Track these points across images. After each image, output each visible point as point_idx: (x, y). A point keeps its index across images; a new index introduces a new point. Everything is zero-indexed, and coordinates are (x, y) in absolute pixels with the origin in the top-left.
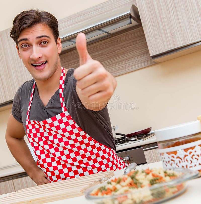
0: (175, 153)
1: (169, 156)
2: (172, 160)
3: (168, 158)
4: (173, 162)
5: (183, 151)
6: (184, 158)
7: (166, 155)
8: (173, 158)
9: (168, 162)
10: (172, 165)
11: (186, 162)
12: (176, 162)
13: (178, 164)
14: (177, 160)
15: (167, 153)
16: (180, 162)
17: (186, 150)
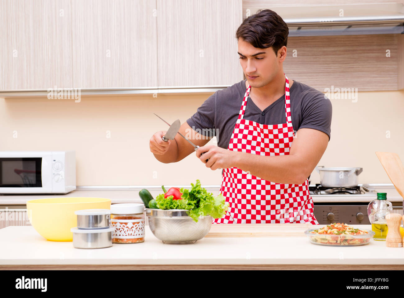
0: (126, 224)
1: (121, 225)
2: (122, 228)
3: (119, 226)
4: (122, 230)
5: (132, 223)
6: (131, 228)
7: (118, 225)
8: (123, 227)
9: (118, 229)
10: (121, 232)
11: (132, 231)
12: (124, 230)
13: (126, 232)
14: (126, 229)
15: (120, 223)
16: (127, 231)
17: (134, 223)
